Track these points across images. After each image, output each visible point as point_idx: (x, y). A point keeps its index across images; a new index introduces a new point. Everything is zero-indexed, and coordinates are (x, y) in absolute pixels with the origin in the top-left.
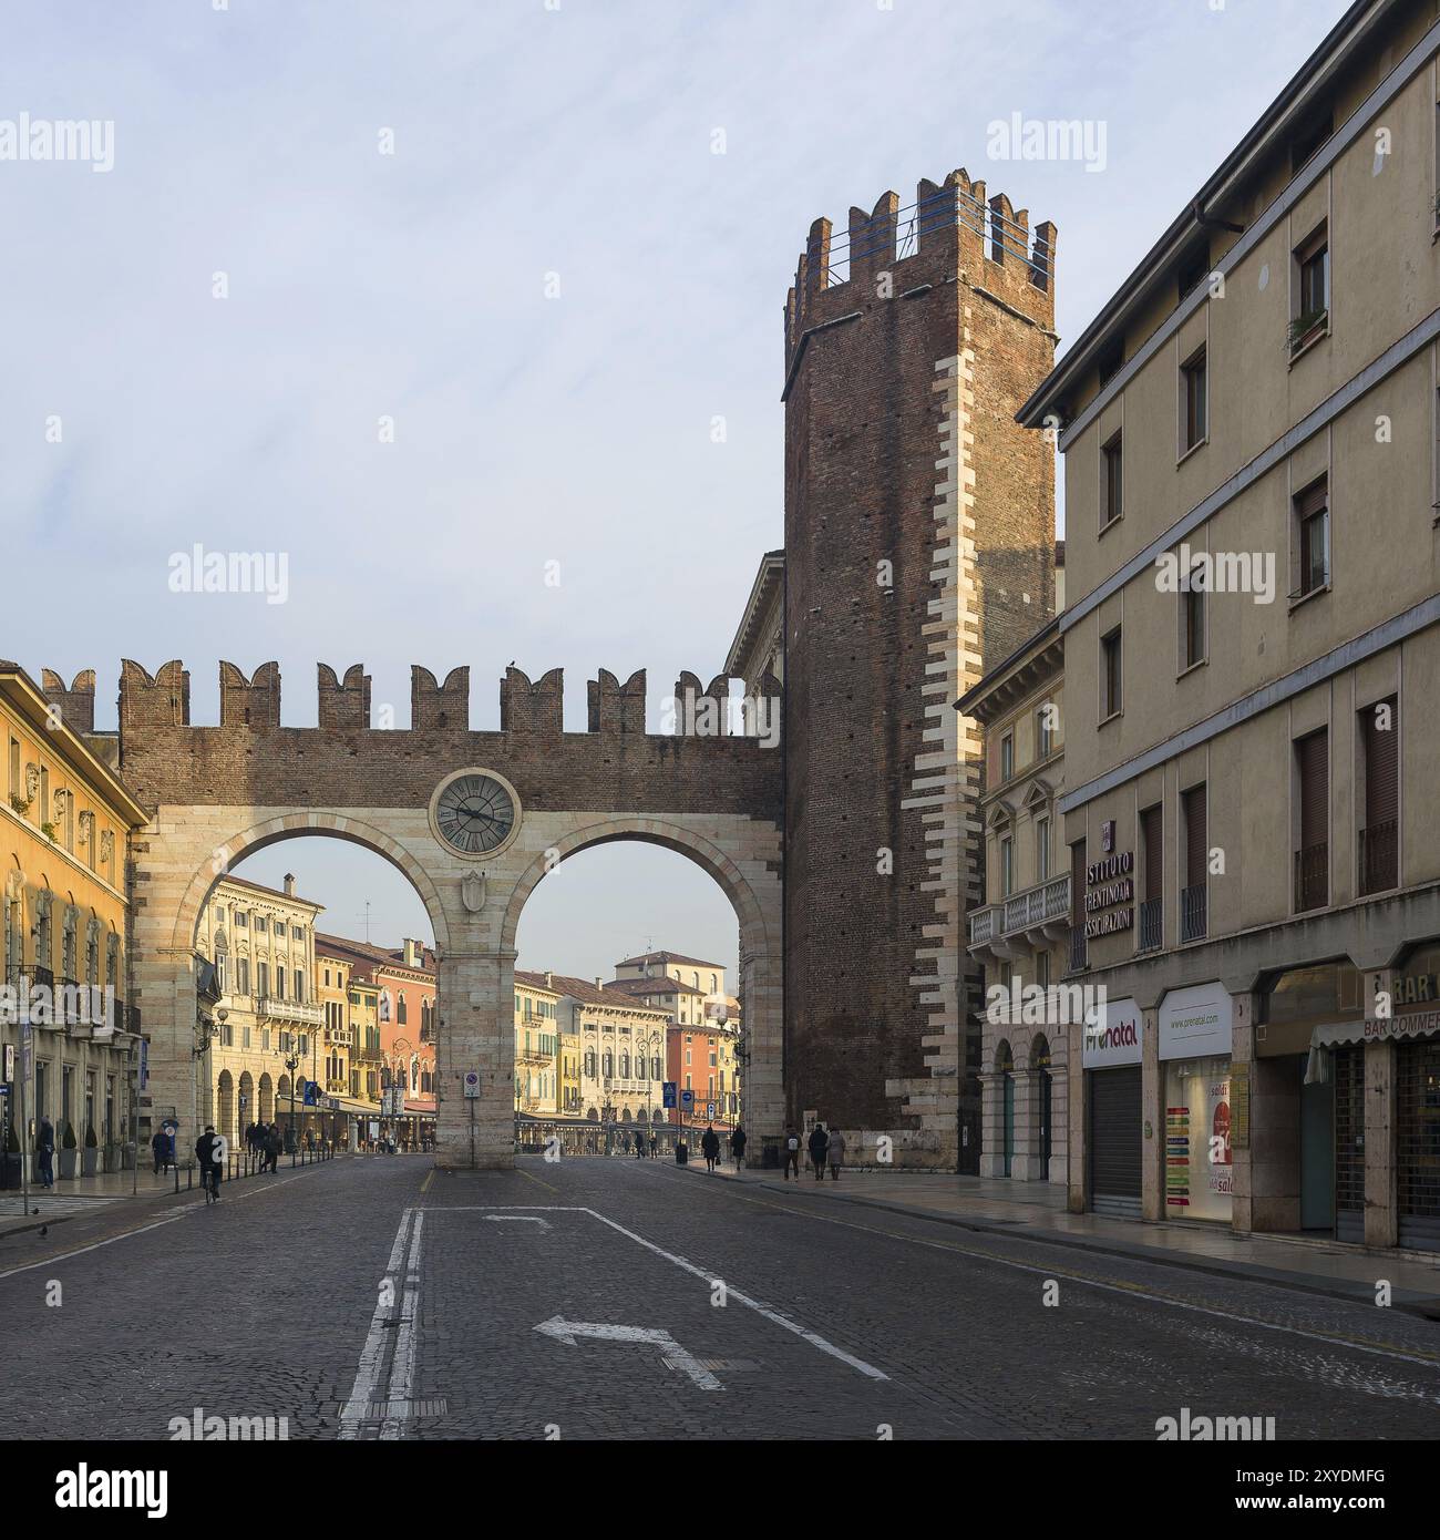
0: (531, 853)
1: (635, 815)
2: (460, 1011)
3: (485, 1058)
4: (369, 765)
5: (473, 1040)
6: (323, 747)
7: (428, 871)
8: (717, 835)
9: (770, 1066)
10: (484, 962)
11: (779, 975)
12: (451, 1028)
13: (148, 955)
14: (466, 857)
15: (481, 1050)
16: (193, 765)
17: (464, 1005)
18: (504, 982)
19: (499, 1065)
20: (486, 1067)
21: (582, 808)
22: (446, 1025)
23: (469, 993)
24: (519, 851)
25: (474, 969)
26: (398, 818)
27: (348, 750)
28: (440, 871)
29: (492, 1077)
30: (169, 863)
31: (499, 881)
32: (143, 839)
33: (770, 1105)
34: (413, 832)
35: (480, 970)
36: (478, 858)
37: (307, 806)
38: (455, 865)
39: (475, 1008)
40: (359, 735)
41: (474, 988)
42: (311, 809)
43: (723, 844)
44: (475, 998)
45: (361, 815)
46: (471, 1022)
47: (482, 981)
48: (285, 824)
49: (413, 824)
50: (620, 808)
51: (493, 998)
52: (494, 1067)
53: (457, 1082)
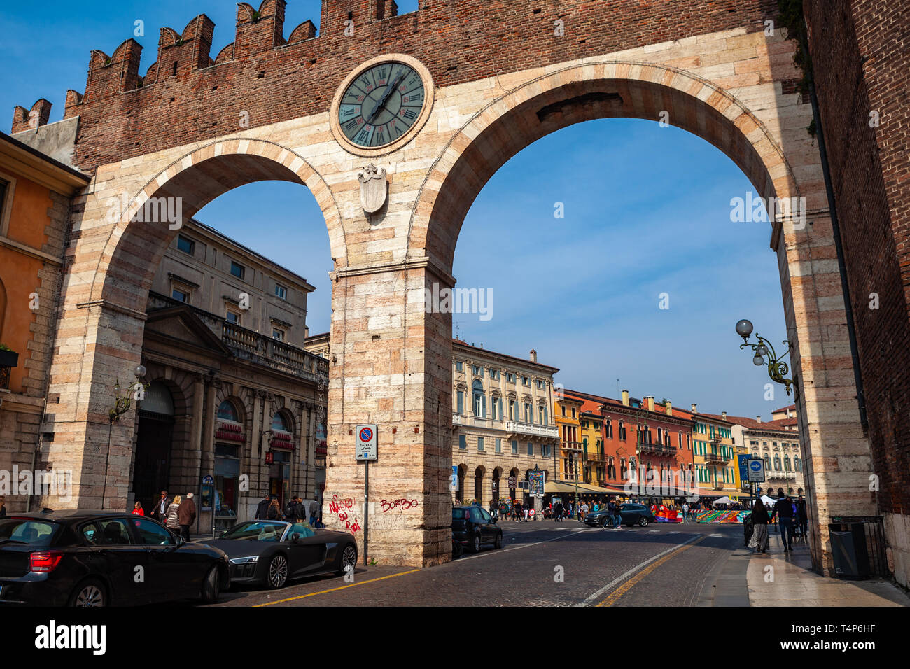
0: (446, 135)
1: (579, 62)
2: (356, 343)
3: (386, 404)
4: (275, 82)
5: (371, 381)
6: (235, 77)
7: (326, 178)
8: (698, 62)
9: (833, 391)
10: (388, 276)
11: (829, 241)
12: (344, 366)
13: (70, 311)
14: (368, 153)
15: (380, 395)
16: (129, 124)
17: (359, 335)
18: (410, 301)
19: (403, 413)
20: (387, 417)
21: (508, 69)
22: (340, 363)
23: (367, 318)
24: (431, 135)
25: (375, 287)
26: (298, 128)
27: (257, 73)
28: (340, 175)
29: (395, 431)
30: (97, 218)
31: (407, 174)
32: (81, 201)
33: (842, 460)
34: (314, 139)
35: (383, 285)
36: (383, 151)
37: (215, 137)
38: (356, 165)
39: (374, 337)
40: (268, 57)
41: (374, 311)
42: (218, 139)
43: (709, 73)
44: (374, 325)
45: (263, 134)
46: (369, 356)
47: (384, 301)
48: (194, 160)
49: (313, 130)
50: (557, 58)
51: (397, 322)
52: (397, 417)
53: (350, 440)
